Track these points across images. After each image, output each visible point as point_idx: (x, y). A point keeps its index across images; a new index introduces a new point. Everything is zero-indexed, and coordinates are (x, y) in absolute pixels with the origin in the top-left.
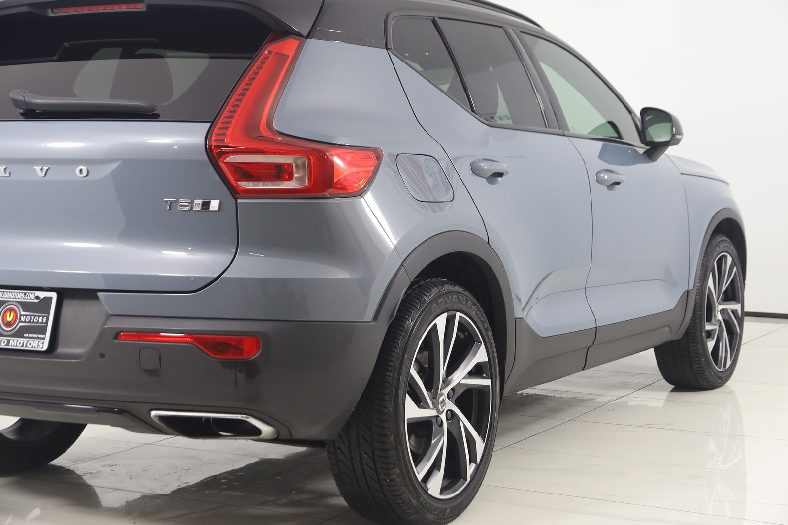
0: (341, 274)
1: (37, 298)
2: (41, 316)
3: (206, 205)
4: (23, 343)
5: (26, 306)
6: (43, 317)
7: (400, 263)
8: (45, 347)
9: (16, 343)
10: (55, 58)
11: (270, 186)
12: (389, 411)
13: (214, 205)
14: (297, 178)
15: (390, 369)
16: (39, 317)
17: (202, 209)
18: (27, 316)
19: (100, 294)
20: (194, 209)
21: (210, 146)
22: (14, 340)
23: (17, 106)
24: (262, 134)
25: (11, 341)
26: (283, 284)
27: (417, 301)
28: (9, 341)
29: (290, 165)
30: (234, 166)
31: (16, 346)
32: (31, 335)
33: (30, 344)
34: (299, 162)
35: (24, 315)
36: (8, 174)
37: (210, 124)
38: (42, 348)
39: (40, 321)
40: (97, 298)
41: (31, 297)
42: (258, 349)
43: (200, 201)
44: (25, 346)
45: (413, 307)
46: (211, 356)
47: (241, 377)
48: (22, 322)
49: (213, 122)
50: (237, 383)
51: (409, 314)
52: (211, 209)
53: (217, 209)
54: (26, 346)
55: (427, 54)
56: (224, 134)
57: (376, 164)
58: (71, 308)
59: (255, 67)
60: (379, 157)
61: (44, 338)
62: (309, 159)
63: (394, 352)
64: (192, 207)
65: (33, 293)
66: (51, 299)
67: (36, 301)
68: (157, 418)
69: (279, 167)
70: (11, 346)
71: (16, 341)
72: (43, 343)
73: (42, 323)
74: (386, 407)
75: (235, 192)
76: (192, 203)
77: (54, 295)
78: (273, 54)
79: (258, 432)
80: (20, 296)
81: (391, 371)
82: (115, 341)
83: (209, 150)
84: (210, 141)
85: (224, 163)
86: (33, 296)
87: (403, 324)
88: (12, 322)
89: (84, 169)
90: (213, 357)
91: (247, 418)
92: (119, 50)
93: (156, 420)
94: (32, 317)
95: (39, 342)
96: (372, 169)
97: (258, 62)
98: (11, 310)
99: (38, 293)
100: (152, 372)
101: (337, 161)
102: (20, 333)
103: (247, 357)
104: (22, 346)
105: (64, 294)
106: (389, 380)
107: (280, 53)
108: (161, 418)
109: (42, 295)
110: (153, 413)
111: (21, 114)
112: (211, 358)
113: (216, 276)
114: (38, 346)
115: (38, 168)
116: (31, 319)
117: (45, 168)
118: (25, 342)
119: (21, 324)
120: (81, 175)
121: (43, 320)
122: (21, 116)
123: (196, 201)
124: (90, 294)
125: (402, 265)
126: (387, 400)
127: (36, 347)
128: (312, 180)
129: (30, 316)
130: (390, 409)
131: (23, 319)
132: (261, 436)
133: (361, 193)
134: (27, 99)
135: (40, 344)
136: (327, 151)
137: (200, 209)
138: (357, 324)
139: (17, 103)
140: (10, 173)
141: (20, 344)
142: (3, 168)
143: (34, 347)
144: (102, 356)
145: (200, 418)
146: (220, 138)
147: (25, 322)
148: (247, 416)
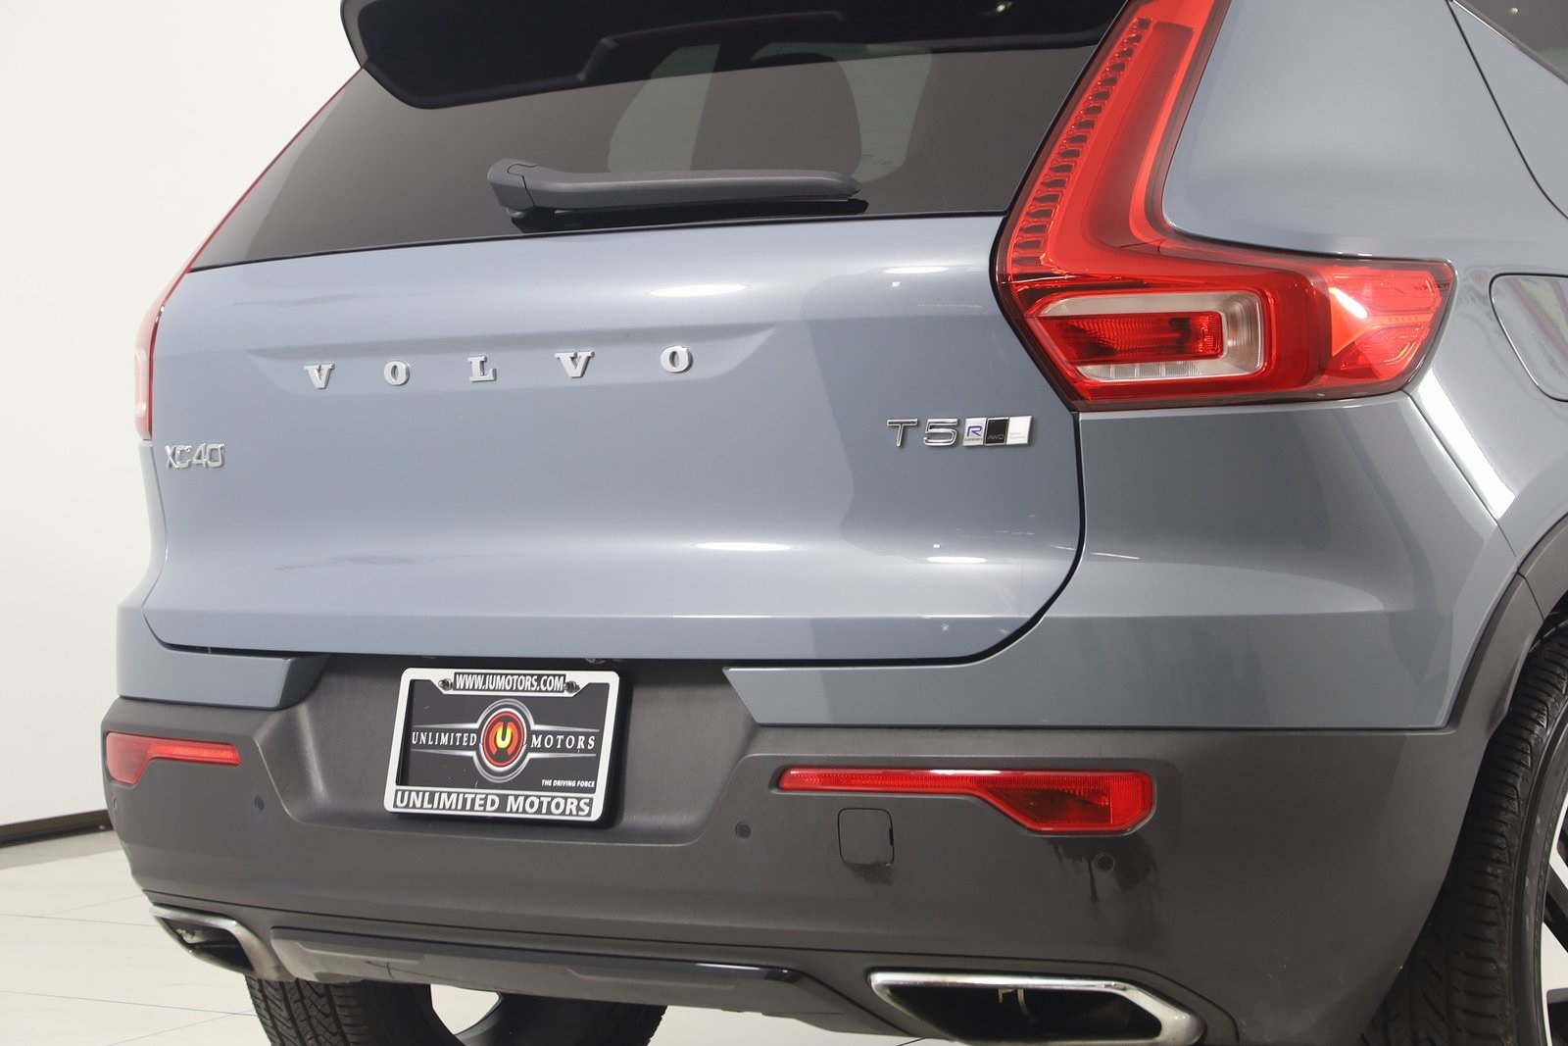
0: (1359, 601)
1: (571, 686)
2: (582, 734)
3: (997, 430)
4: (541, 803)
5: (543, 709)
6: (587, 735)
7: (1513, 569)
8: (596, 814)
9: (523, 805)
10: (581, 76)
11: (1162, 373)
12: (1499, 970)
13: (1018, 429)
14: (1233, 350)
15: (1496, 855)
16: (576, 735)
17: (988, 441)
18: (545, 733)
19: (731, 672)
20: (966, 443)
21: (1004, 277)
22: (516, 797)
23: (504, 203)
24: (1135, 238)
25: (511, 799)
26: (1201, 632)
27: (1559, 671)
28: (504, 799)
29: (1215, 318)
30: (1066, 327)
31: (524, 811)
32: (558, 783)
33: (558, 806)
34: (1238, 308)
35: (537, 733)
36: (490, 376)
37: (1000, 219)
38: (589, 815)
39: (581, 745)
40: (724, 681)
41: (555, 685)
42: (1147, 806)
43: (982, 422)
44: (544, 810)
45: (1550, 689)
46: (1024, 827)
47: (1106, 880)
48: (535, 750)
49: (1007, 215)
50: (1094, 897)
51: (1540, 706)
52: (1010, 441)
53: (1025, 441)
54: (549, 812)
55: (1515, 10)
56: (1036, 245)
57: (1438, 304)
58: (657, 709)
59: (1106, 66)
60: (1445, 284)
61: (592, 790)
62: (1264, 298)
63: (1507, 810)
64: (959, 438)
65: (560, 676)
66: (606, 686)
67: (566, 694)
68: (888, 991)
69: (1182, 323)
70: (511, 811)
71: (521, 799)
72: (590, 804)
73: (585, 750)
74: (1492, 960)
75: (1072, 395)
76: (960, 424)
77: (612, 679)
78: (1151, 29)
79: (1151, 1026)
80: (526, 682)
81: (1499, 861)
82: (775, 792)
83: (1000, 286)
84: (1003, 264)
85: (1040, 319)
86: (558, 683)
87: (1525, 734)
88: (510, 752)
89: (681, 350)
90: (1028, 829)
91: (1124, 989)
92: (712, 52)
93: (885, 997)
94: (560, 737)
95: (579, 799)
96: (1427, 318)
97: (1115, 52)
98: (506, 720)
99: (572, 676)
100: (873, 872)
101: (1340, 297)
102: (530, 779)
103: (1121, 828)
104: (539, 811)
105: (636, 674)
106: (1494, 886)
107: (1170, 24)
108: (896, 990)
109: (582, 678)
110: (879, 979)
111: (515, 221)
112: (1025, 832)
113: (1029, 616)
114: (579, 809)
115: (565, 357)
116: (556, 741)
117: (583, 355)
118: (545, 801)
119: (531, 755)
120: (674, 369)
121: (586, 743)
122: (517, 229)
123: (970, 422)
124: (706, 673)
125: (1518, 573)
126: (1492, 942)
127: (574, 812)
128: (1274, 353)
129: (555, 734)
130: (1503, 965)
131: (536, 742)
132: (1159, 1039)
133: (1403, 382)
134: (531, 184)
135: (582, 804)
136: (1316, 274)
137: (981, 443)
138: (1408, 734)
139: (504, 194)
140: (495, 371)
141: (532, 805)
142: (476, 361)
143: (568, 812)
144: (743, 831)
145: (992, 991)
146: (1029, 253)
147: (542, 749)
148: (1122, 984)
